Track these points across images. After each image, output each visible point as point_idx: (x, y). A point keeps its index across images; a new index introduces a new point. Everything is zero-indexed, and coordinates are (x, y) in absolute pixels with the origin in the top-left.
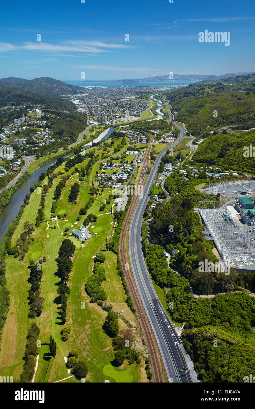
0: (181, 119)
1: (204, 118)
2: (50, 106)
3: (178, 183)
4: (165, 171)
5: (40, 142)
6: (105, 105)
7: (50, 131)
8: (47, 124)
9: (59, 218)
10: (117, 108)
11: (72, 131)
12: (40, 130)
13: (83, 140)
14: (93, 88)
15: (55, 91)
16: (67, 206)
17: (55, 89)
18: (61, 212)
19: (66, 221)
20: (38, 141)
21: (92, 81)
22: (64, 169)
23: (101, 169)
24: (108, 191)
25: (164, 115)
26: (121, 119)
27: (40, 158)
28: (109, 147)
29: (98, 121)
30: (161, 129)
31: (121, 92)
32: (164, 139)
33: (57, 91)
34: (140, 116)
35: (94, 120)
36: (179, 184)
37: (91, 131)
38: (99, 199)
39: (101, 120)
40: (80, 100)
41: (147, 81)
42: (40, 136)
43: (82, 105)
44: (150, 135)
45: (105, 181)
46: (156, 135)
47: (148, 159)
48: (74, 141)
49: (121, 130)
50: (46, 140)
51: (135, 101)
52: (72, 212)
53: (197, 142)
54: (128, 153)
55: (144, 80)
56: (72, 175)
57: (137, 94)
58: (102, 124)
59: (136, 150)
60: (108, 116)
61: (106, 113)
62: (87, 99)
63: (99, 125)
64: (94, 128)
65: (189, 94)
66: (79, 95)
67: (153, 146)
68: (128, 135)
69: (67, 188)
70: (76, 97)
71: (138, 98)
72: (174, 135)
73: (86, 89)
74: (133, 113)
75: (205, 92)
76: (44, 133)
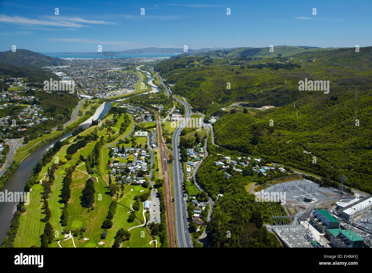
0: (179, 93)
1: (208, 92)
2: (34, 79)
3: (219, 180)
4: (190, 160)
5: (28, 122)
6: (92, 76)
7: (38, 107)
8: (35, 99)
9: (75, 236)
10: (107, 80)
11: (65, 107)
12: (27, 107)
13: (79, 118)
14: (74, 60)
15: (33, 63)
16: (81, 214)
17: (32, 61)
18: (76, 225)
19: (85, 239)
20: (25, 121)
21: (70, 53)
22: (66, 157)
23: (111, 156)
24: (130, 190)
25: (159, 88)
26: (115, 92)
27: (30, 142)
28: (112, 126)
29: (89, 94)
30: (163, 103)
31: (104, 63)
32: (171, 115)
33: (35, 63)
34: (134, 89)
35: (85, 93)
36: (219, 182)
37: (85, 106)
38: (121, 202)
39: (93, 93)
40: (63, 72)
41: (127, 53)
42: (27, 114)
43: (66, 77)
44: (153, 111)
45: (123, 174)
46: (160, 111)
47: (163, 143)
48: (69, 119)
49: (119, 104)
50: (36, 119)
51: (122, 72)
52: (92, 223)
53: (209, 121)
54: (136, 134)
55: (124, 52)
56: (77, 165)
57: (123, 66)
58: (95, 98)
59: (144, 130)
60: (99, 89)
61: (96, 85)
62: (70, 71)
63: (92, 99)
64: (88, 103)
65: (179, 66)
66: (60, 67)
67: (163, 125)
68: (129, 110)
69: (75, 185)
70: (57, 69)
71: (125, 70)
72: (180, 111)
73: (66, 60)
74: (125, 85)
75: (195, 64)
76: (32, 111)
